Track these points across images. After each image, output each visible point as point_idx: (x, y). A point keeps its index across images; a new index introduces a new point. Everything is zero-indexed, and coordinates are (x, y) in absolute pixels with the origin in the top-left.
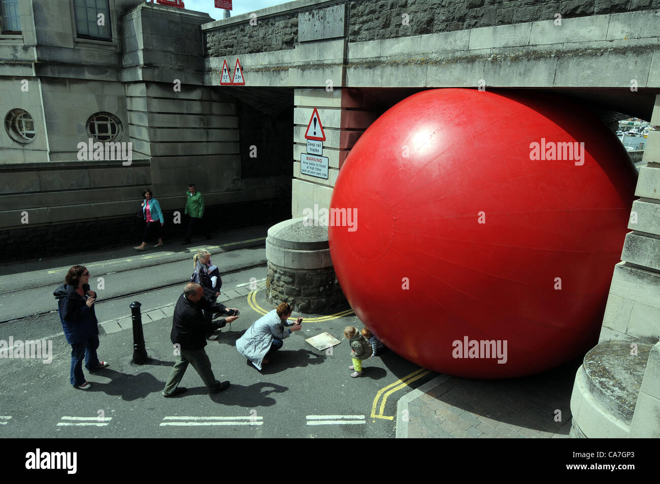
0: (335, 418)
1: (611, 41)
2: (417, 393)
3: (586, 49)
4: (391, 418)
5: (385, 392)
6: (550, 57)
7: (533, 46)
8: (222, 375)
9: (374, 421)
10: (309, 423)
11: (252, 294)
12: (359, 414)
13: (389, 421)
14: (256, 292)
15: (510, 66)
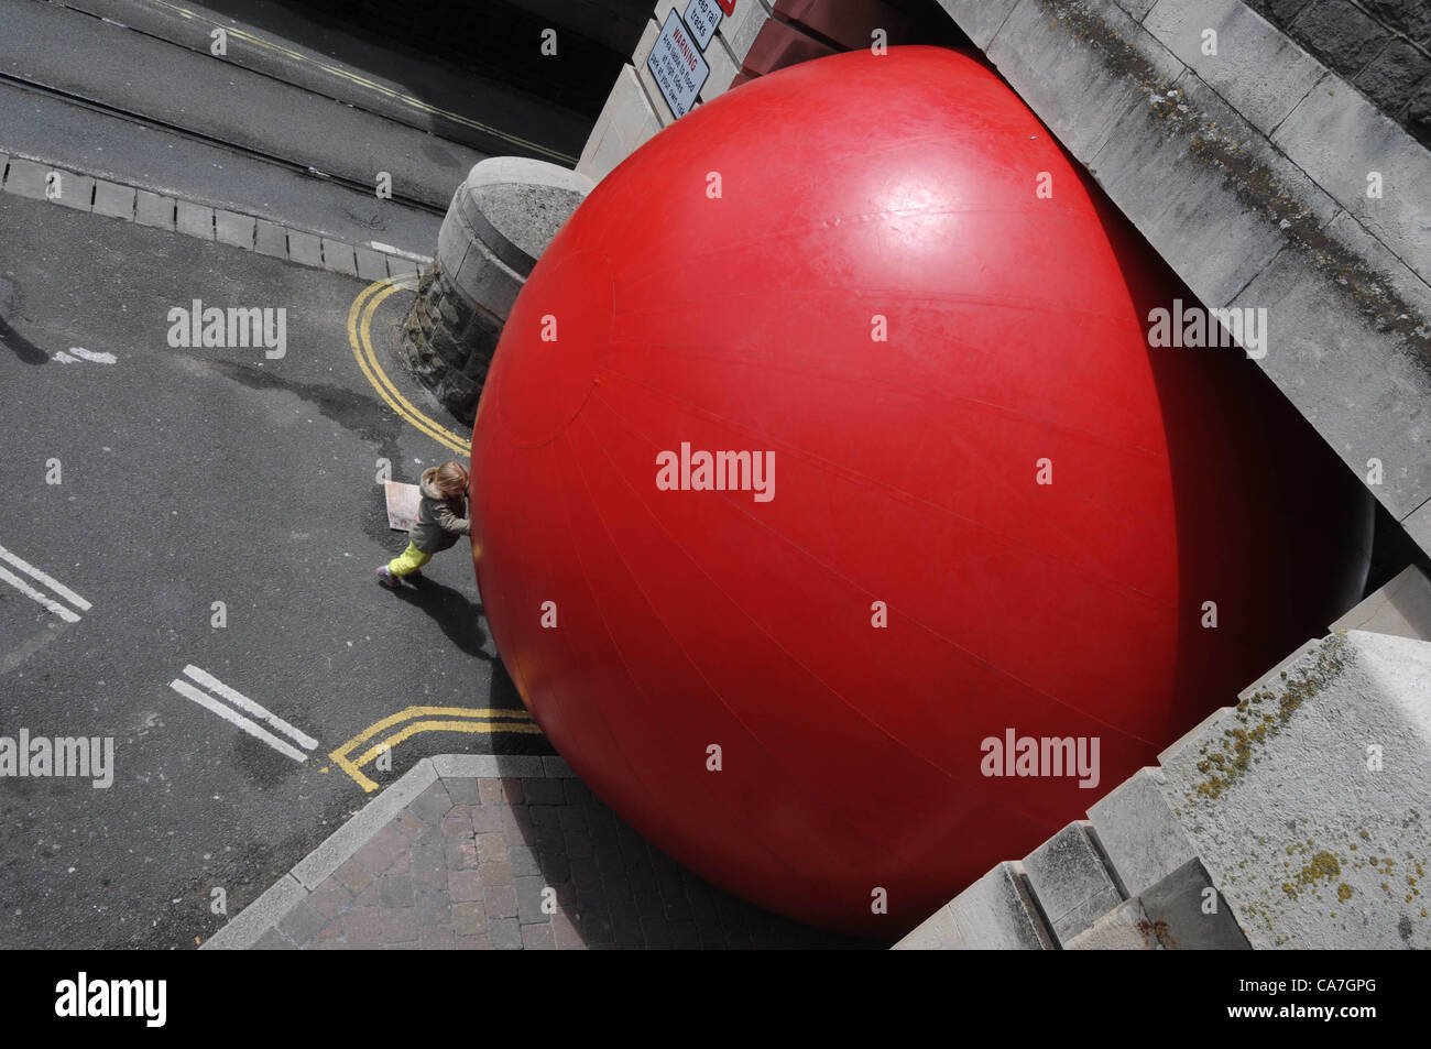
0: (248, 709)
2: (486, 767)
3: (1373, 277)
4: (369, 786)
5: (425, 718)
6: (1276, 223)
7: (1275, 147)
8: (107, 449)
9: (325, 770)
10: (178, 685)
11: (386, 286)
12: (312, 732)
13: (357, 788)
14: (397, 287)
15: (1177, 164)
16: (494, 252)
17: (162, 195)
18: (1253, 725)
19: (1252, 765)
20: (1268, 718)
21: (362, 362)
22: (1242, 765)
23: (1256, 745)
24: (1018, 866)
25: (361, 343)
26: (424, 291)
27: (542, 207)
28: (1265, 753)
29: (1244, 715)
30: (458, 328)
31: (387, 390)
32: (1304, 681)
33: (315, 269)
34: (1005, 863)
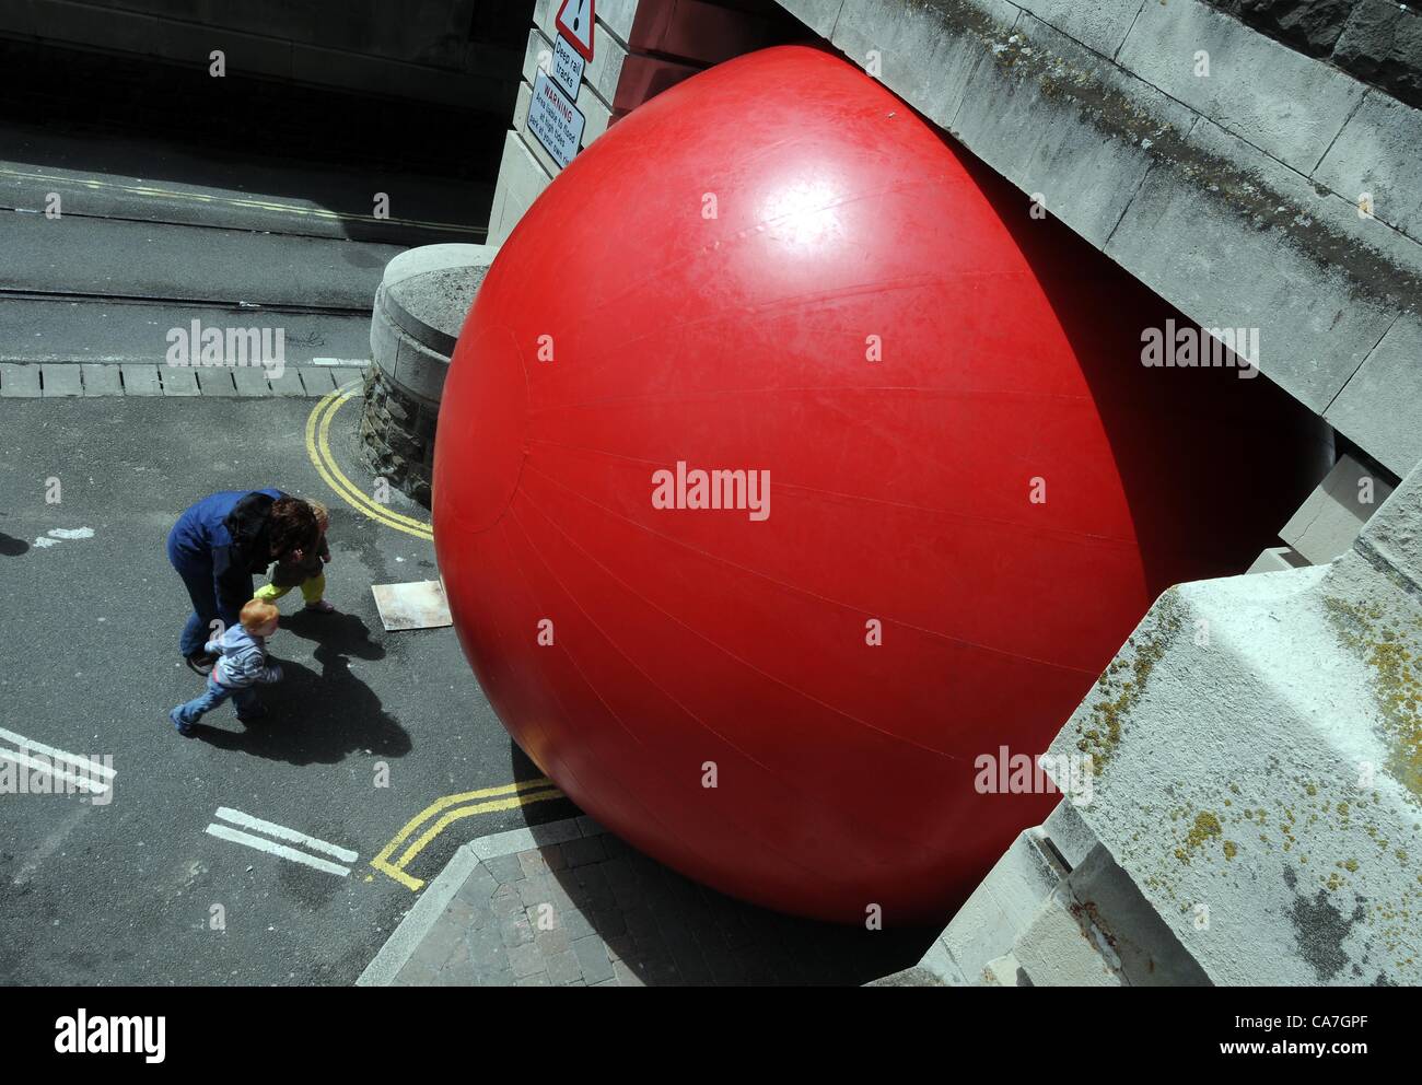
0: (284, 837)
1: (1322, 191)
2: (523, 840)
3: (1243, 176)
4: (414, 884)
5: (456, 806)
6: (1137, 145)
7: (1122, 69)
8: (102, 619)
9: (370, 879)
10: (213, 830)
11: (336, 398)
12: (349, 845)
13: (404, 889)
14: (346, 397)
15: (1032, 108)
16: (423, 344)
17: (105, 364)
18: (1116, 696)
19: (1124, 737)
20: (1127, 687)
21: (327, 477)
22: (1115, 738)
23: (1122, 716)
24: (1040, 831)
25: (322, 459)
26: (369, 396)
27: (460, 288)
28: (1132, 722)
29: (1106, 687)
30: (408, 424)
31: (356, 498)
32: (1150, 644)
33: (264, 398)
34: (1026, 831)
